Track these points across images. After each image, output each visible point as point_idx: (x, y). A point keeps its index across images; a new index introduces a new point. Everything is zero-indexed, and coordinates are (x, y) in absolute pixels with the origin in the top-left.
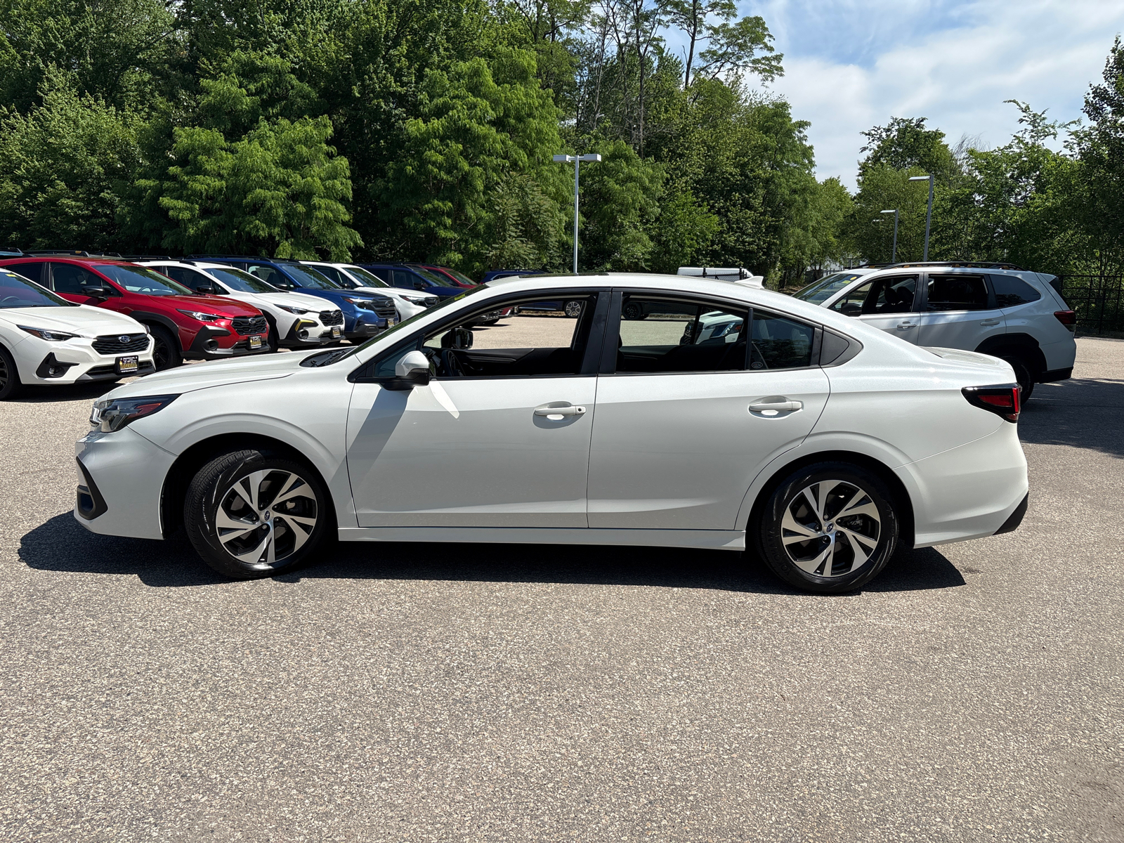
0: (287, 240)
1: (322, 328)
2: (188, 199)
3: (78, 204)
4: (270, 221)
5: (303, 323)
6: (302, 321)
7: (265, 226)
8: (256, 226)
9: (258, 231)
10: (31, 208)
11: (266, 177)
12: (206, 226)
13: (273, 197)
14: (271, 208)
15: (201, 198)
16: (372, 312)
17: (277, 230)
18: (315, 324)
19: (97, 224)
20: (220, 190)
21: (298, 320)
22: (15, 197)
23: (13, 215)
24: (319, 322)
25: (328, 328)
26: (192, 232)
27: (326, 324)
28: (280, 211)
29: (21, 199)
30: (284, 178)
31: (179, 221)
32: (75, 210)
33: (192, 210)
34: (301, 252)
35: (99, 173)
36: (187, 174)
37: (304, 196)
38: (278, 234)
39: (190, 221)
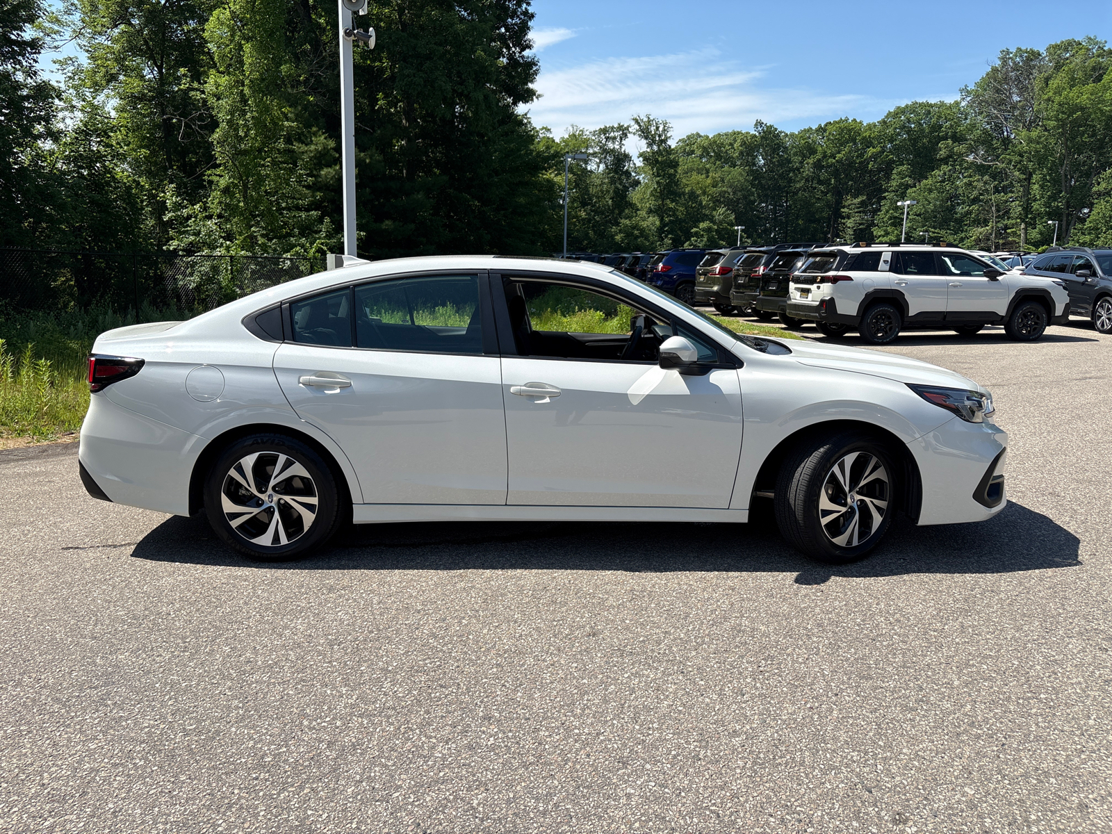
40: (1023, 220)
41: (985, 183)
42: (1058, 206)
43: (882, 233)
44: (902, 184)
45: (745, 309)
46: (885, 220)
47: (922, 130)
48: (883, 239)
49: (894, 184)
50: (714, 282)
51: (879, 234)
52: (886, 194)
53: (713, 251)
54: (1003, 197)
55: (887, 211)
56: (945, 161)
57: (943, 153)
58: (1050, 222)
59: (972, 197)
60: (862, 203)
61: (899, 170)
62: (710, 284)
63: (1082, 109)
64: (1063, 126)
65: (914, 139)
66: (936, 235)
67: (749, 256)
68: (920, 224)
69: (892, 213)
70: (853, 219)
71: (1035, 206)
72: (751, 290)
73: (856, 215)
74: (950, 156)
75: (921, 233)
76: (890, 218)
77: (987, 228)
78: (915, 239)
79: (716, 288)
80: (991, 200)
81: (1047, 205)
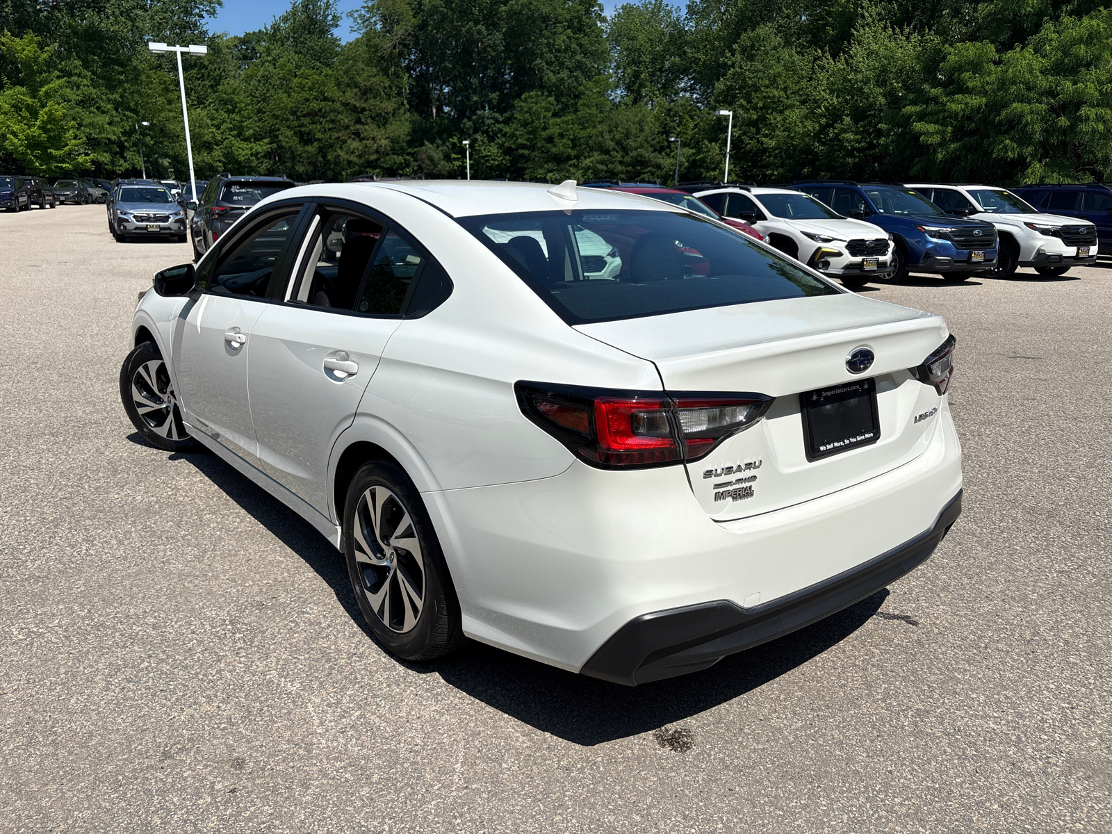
0: (1040, 162)
1: (848, 258)
2: (943, 123)
3: (857, 137)
4: (1024, 139)
5: (824, 252)
6: (823, 250)
7: (1015, 145)
8: (1005, 147)
9: (1006, 152)
10: (824, 144)
11: (1029, 89)
12: (956, 150)
13: (1030, 112)
14: (1027, 124)
15: (956, 120)
16: (949, 242)
17: (1030, 149)
18: (839, 254)
19: (870, 155)
20: (980, 107)
21: (819, 248)
22: (812, 134)
23: (808, 150)
24: (846, 252)
25: (859, 259)
26: (940, 156)
27: (853, 254)
28: (1038, 127)
29: (817, 136)
30: (1051, 87)
31: (928, 146)
32: (853, 143)
33: (943, 133)
34: (1055, 174)
35: (880, 104)
36: (947, 95)
37: (1071, 107)
38: (1031, 155)
39: (940, 145)
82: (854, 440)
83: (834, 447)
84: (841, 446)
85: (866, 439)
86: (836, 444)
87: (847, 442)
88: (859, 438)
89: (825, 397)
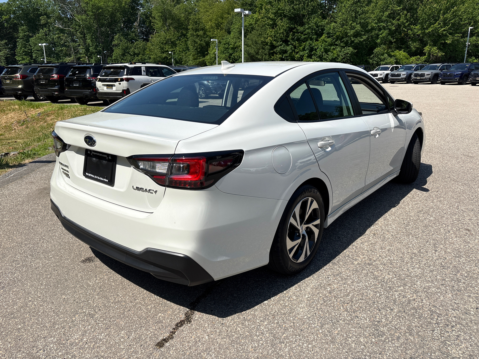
40: (86, 55)
41: (66, 37)
42: (100, 50)
43: (21, 59)
44: (25, 35)
45: (39, 97)
46: (21, 52)
47: (30, 10)
48: (22, 62)
49: (21, 35)
50: (19, 83)
51: (20, 59)
52: (18, 40)
53: (9, 66)
54: (75, 44)
55: (21, 48)
56: (45, 25)
57: (42, 22)
58: (98, 56)
59: (62, 43)
60: (6, 43)
61: (22, 28)
62: (16, 84)
63: (101, 8)
64: (95, 15)
65: (26, 14)
66: (49, 60)
67: (40, 69)
68: (40, 55)
69: (24, 49)
70: (3, 51)
71: (91, 48)
72: (52, 87)
73: (4, 49)
74: (46, 24)
75: (42, 59)
76: (23, 52)
77: (72, 58)
78: (39, 62)
79: (20, 86)
80: (70, 45)
81: (96, 49)
82: (99, 178)
83: (91, 176)
84: (93, 177)
85: (104, 181)
86: (92, 175)
87: (96, 177)
88: (101, 179)
89: (93, 154)
